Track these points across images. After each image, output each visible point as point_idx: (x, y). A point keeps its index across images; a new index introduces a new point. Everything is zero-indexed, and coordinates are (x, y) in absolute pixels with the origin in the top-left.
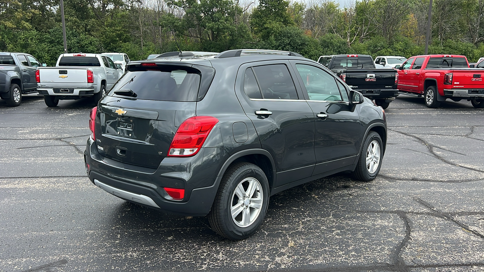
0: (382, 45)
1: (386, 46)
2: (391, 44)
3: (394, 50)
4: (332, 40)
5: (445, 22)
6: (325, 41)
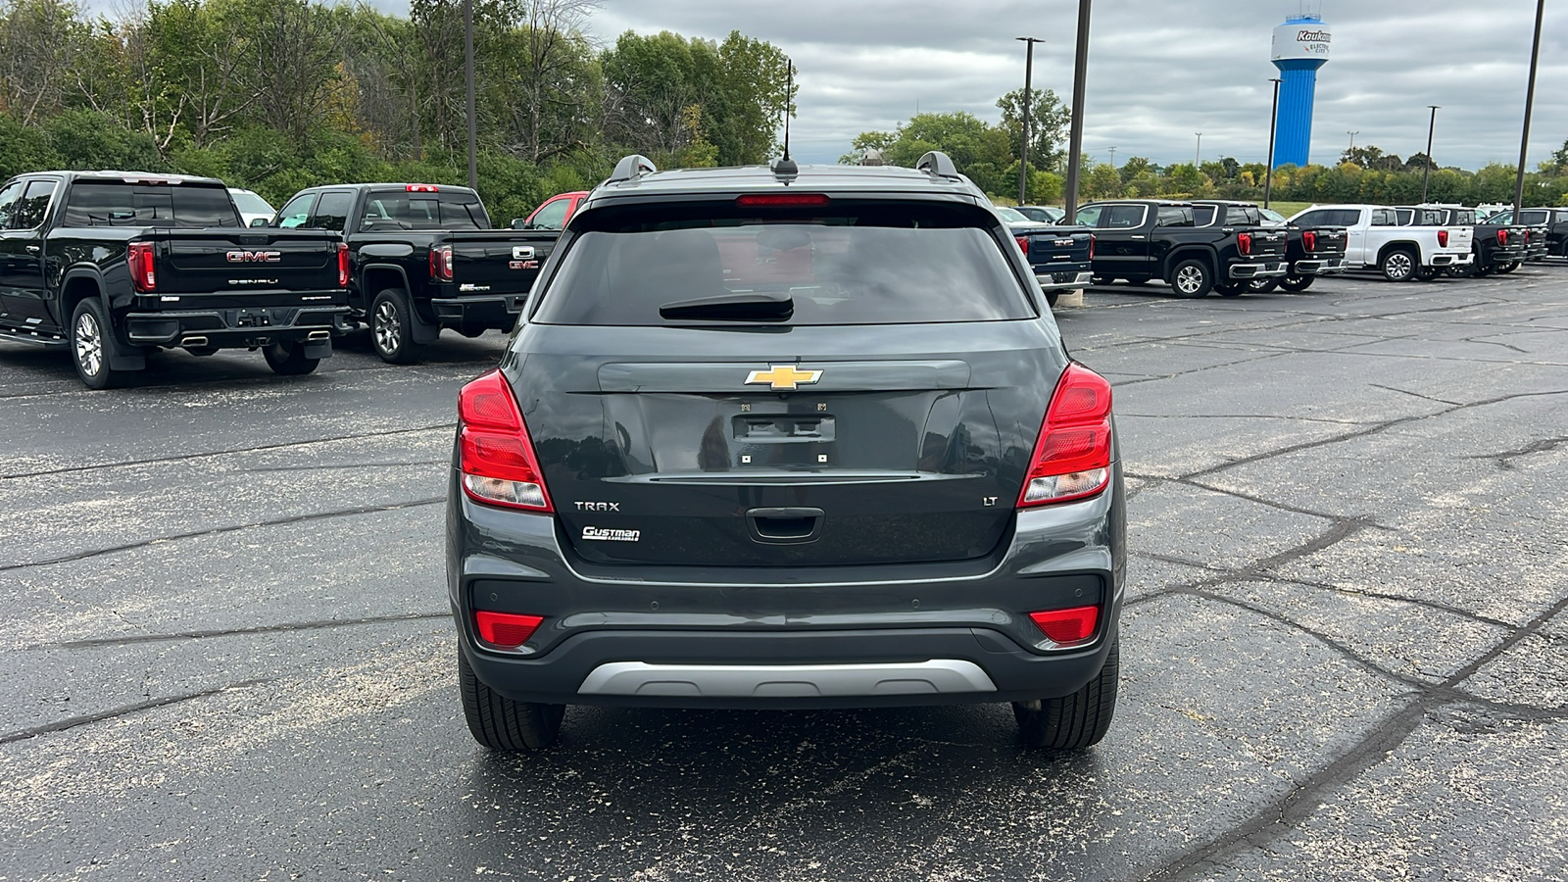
0: (278, 156)
1: (291, 159)
2: (306, 154)
3: (318, 172)
4: (96, 133)
5: (452, 94)
6: (71, 137)
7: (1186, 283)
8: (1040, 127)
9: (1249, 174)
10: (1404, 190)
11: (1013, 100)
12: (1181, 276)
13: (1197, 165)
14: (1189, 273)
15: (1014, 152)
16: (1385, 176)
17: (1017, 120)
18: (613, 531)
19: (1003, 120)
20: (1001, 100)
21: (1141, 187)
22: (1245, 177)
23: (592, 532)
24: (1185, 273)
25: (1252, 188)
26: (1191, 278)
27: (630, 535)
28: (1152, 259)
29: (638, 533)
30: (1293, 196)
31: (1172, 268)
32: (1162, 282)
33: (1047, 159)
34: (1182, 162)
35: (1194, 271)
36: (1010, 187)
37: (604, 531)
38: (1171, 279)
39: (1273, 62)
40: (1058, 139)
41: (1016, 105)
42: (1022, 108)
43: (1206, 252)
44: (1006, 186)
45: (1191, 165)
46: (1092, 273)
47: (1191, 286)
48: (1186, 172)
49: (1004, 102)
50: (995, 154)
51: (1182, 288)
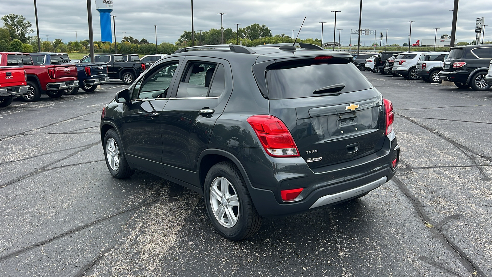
7: (127, 80)
8: (20, 28)
9: (97, 45)
10: (144, 50)
11: (8, 18)
12: (125, 77)
13: (79, 42)
14: (128, 76)
15: (11, 37)
16: (138, 46)
17: (10, 25)
18: (315, 159)
19: (5, 25)
20: (3, 18)
21: (61, 49)
22: (95, 46)
23: (310, 160)
24: (126, 76)
25: (98, 49)
26: (128, 78)
27: (319, 159)
28: (115, 72)
29: (321, 158)
30: (111, 52)
31: (122, 76)
32: (119, 80)
33: (25, 39)
34: (74, 41)
35: (129, 76)
36: (13, 49)
37: (313, 159)
38: (122, 78)
39: (97, 9)
40: (27, 32)
41: (9, 20)
42: (12, 21)
43: (132, 70)
44: (12, 49)
45: (77, 42)
46: (109, 78)
47: (129, 80)
48: (76, 44)
49: (4, 19)
50: (4, 37)
51: (126, 81)
